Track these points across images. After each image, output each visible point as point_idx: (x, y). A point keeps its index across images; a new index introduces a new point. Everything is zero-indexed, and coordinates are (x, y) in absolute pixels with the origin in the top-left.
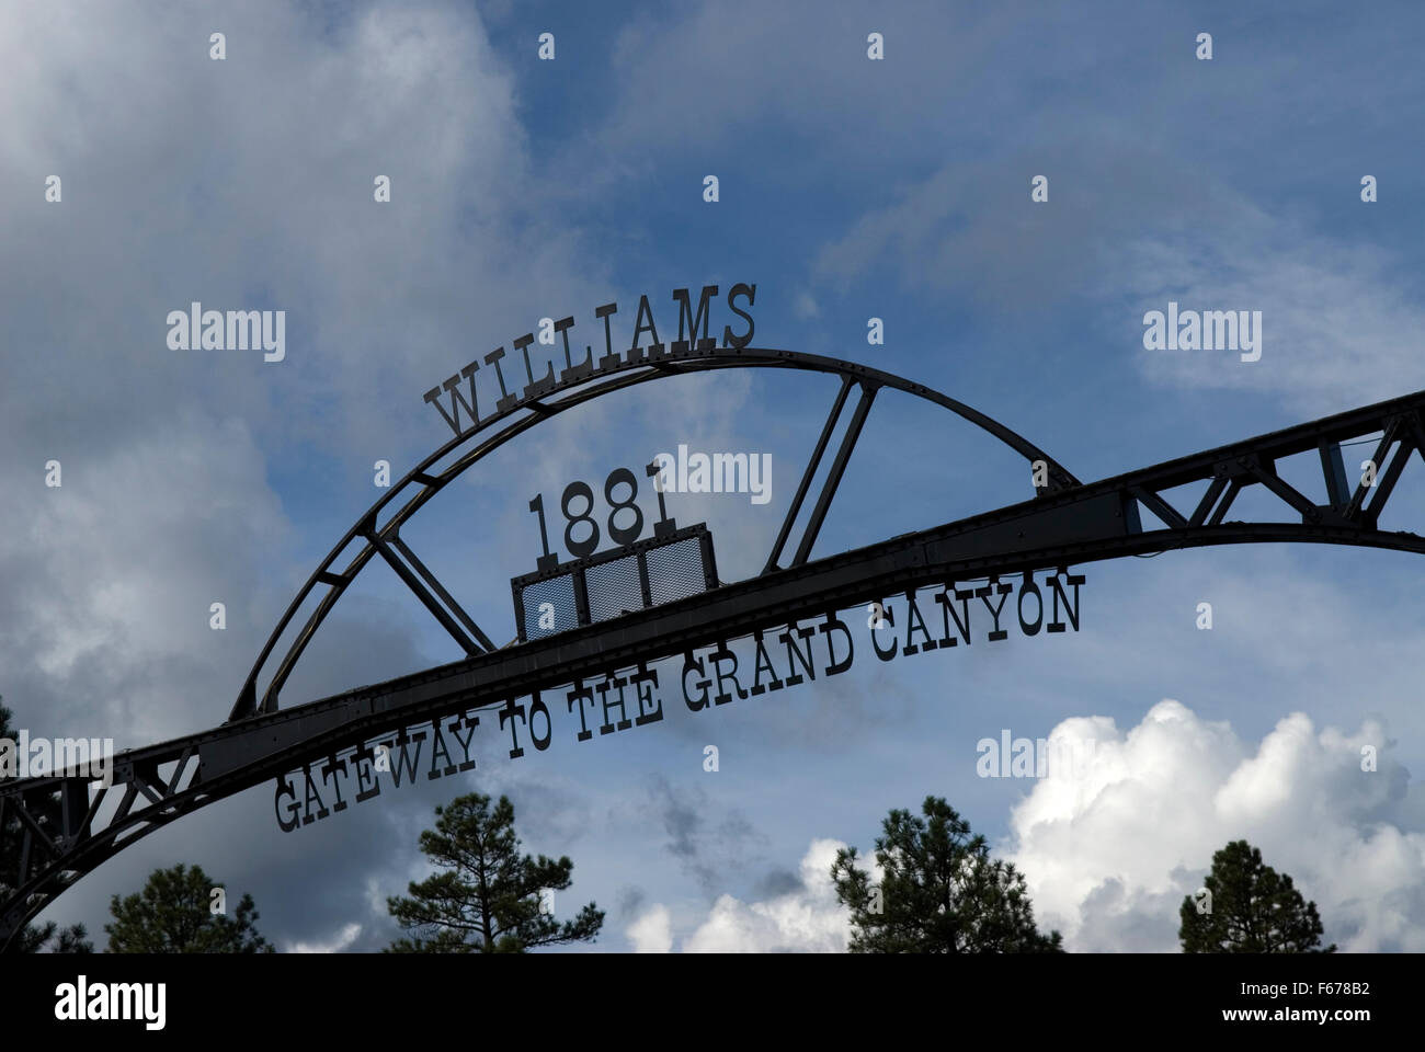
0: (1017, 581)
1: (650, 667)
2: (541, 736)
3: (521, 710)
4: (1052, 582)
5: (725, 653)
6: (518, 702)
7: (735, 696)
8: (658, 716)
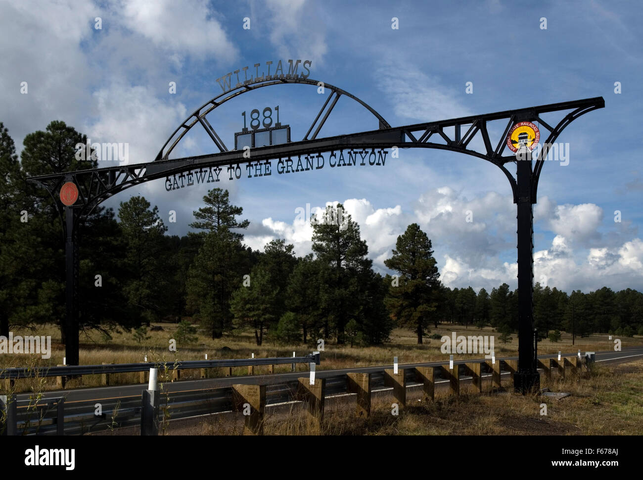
0: (370, 151)
1: (269, 161)
2: (238, 175)
3: (233, 168)
4: (379, 152)
5: (290, 160)
6: (233, 166)
7: (291, 171)
8: (270, 174)
